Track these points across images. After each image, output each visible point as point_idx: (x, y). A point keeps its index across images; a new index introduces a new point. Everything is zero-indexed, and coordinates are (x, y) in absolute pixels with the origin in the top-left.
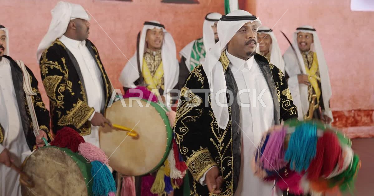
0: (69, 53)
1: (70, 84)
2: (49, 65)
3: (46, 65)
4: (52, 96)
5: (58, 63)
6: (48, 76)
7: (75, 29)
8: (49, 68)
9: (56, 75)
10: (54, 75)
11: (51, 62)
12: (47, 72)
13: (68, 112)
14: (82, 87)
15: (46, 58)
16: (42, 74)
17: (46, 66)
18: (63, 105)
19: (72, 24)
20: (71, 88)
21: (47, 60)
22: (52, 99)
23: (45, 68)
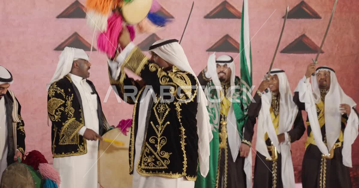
0: (73, 86)
1: (73, 110)
2: (56, 90)
3: (54, 89)
4: (52, 113)
5: (64, 91)
6: (54, 97)
7: (78, 67)
8: (56, 92)
9: (60, 99)
10: (58, 98)
11: (59, 88)
12: (54, 95)
13: (63, 124)
14: (82, 114)
15: (56, 85)
16: (48, 96)
17: (54, 91)
18: (60, 118)
19: (75, 64)
20: (73, 114)
21: (56, 86)
22: (51, 115)
23: (53, 92)
